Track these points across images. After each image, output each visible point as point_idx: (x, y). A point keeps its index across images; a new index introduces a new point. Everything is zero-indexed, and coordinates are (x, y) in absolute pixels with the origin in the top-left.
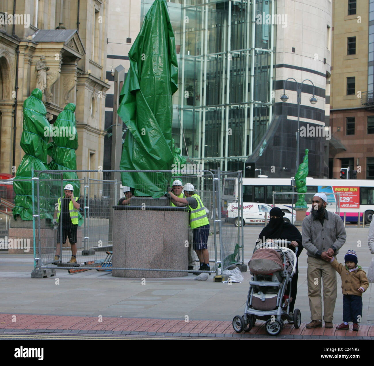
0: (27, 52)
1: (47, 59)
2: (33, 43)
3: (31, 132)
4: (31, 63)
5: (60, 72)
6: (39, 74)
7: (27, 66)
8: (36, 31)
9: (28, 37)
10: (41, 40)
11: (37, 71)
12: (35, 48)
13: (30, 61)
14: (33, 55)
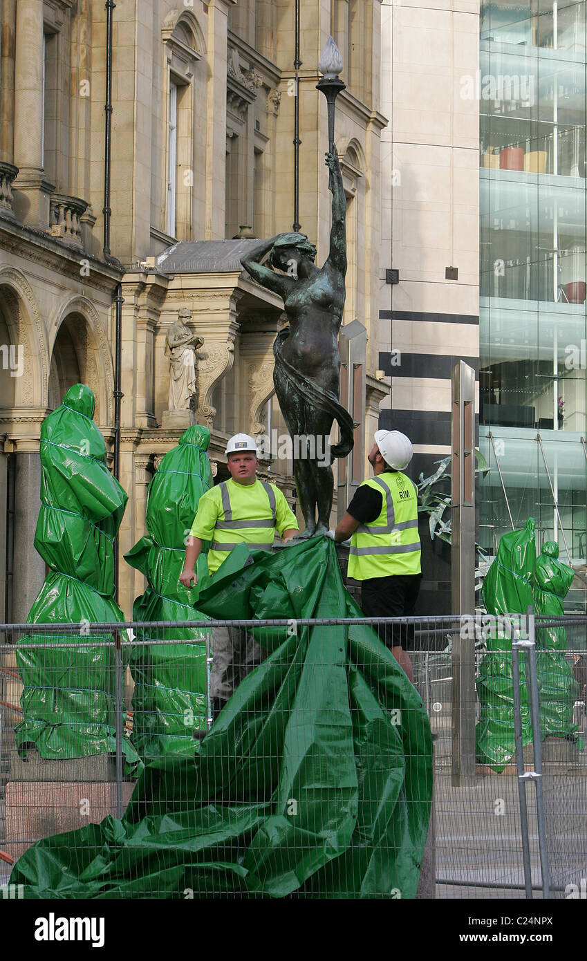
0: (143, 299)
1: (196, 318)
2: (157, 275)
3: (62, 508)
4: (154, 329)
5: (231, 351)
6: (176, 356)
7: (143, 336)
8: (169, 245)
9: (145, 261)
10: (180, 269)
11: (171, 349)
12: (166, 290)
13: (150, 323)
14: (160, 309)
